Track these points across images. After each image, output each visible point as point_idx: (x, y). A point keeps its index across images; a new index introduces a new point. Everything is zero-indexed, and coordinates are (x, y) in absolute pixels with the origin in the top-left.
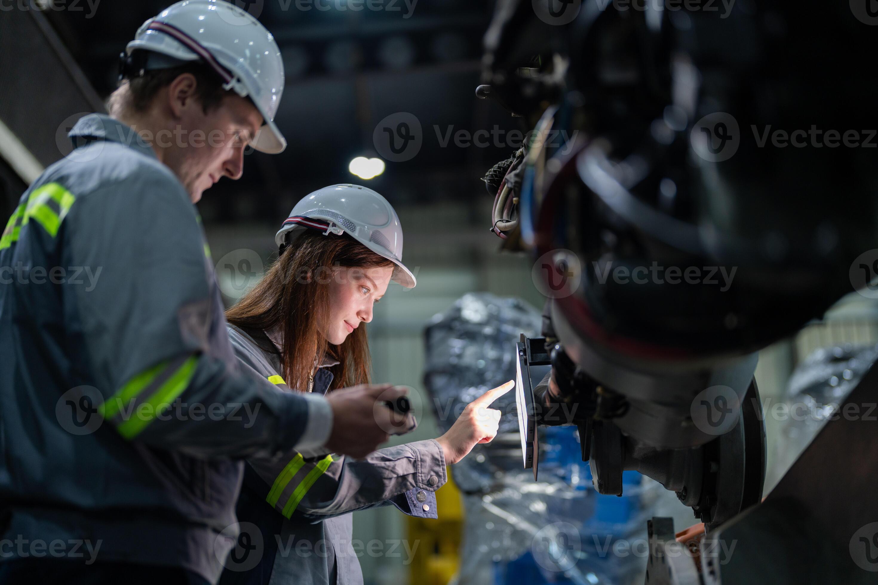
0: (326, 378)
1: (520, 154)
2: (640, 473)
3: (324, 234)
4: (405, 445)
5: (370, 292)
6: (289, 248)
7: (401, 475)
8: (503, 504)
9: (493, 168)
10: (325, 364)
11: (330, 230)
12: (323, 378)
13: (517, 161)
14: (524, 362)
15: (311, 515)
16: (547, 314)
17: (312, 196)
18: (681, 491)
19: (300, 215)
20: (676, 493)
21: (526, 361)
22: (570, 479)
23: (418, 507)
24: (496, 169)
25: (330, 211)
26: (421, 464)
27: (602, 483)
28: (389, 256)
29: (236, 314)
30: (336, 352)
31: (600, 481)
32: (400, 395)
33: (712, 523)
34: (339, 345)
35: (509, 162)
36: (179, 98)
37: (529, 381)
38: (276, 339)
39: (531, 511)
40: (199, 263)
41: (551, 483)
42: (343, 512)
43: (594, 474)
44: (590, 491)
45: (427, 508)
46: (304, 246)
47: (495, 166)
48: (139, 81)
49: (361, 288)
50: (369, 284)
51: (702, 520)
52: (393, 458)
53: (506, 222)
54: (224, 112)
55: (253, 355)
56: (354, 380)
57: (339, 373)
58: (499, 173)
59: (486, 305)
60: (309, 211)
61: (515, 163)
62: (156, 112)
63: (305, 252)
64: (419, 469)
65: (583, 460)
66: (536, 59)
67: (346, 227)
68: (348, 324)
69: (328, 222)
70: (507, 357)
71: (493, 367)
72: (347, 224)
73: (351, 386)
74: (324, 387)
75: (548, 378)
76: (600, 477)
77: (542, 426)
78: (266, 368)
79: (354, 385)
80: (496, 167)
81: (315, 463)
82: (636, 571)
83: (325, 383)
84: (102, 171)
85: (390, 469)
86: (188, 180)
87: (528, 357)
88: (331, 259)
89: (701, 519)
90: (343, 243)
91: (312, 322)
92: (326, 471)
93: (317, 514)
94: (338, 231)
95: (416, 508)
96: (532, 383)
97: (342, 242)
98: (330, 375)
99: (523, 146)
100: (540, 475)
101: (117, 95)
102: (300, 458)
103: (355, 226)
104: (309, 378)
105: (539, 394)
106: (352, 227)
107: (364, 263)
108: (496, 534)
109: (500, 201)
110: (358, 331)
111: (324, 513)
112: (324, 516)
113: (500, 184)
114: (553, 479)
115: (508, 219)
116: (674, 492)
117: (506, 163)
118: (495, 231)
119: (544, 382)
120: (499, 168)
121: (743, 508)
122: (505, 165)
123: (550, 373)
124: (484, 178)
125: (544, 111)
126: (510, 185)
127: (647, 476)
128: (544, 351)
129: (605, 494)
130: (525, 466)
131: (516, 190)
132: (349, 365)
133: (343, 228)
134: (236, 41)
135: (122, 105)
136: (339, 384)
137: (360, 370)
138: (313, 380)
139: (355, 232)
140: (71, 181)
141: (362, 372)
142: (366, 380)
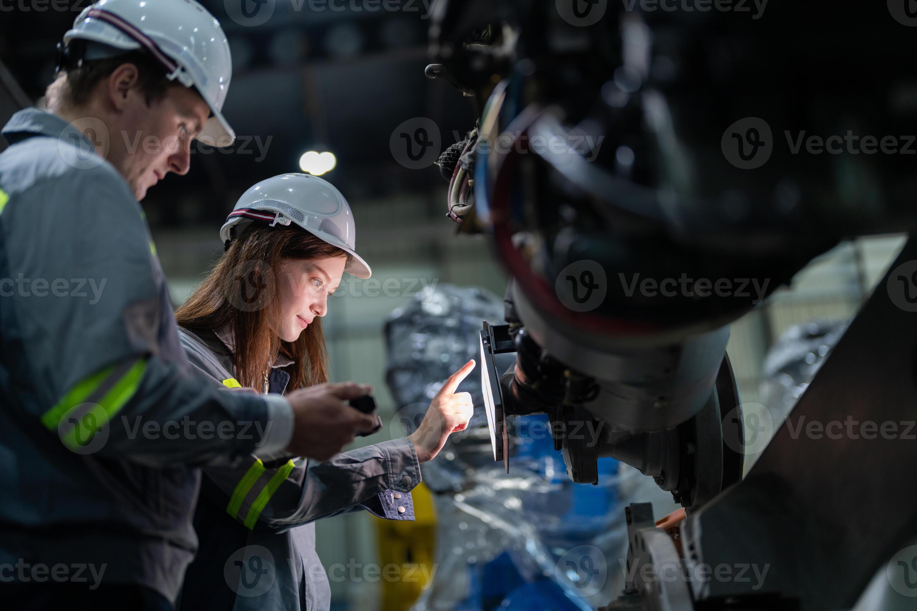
0: (282, 379)
1: (474, 135)
2: (616, 459)
3: (270, 225)
4: (375, 445)
5: (323, 284)
6: (235, 243)
7: (371, 476)
8: (476, 503)
9: (447, 151)
10: (279, 365)
11: (277, 221)
12: (279, 379)
13: (471, 143)
14: (489, 351)
15: (275, 525)
16: (509, 299)
17: (257, 187)
18: (658, 476)
19: (244, 207)
21: (490, 349)
22: (544, 473)
23: (392, 510)
24: (450, 151)
25: (275, 201)
26: (392, 464)
27: (576, 472)
28: (342, 245)
29: (184, 315)
30: (290, 351)
31: (575, 470)
32: (364, 393)
33: (693, 506)
34: (293, 342)
35: (463, 144)
36: (120, 90)
37: (494, 370)
38: (227, 340)
39: (505, 508)
40: (145, 261)
41: (524, 478)
42: (309, 520)
43: (568, 464)
44: (565, 483)
45: (403, 510)
46: (251, 239)
47: (448, 149)
48: (76, 73)
49: (313, 280)
50: (321, 276)
51: (682, 504)
52: (360, 459)
53: (462, 207)
54: (168, 104)
55: (206, 358)
56: (311, 379)
57: (295, 374)
58: (453, 156)
59: (448, 296)
60: (254, 202)
61: (469, 144)
62: (96, 104)
63: (252, 245)
64: (390, 469)
65: (555, 449)
66: (486, 35)
67: (293, 217)
68: (301, 319)
69: (274, 212)
70: (471, 349)
71: (458, 360)
72: (294, 213)
73: (308, 386)
74: (281, 388)
75: (514, 366)
76: (574, 466)
77: (511, 416)
78: (220, 372)
79: (311, 385)
81: (275, 469)
83: (281, 383)
84: (37, 168)
85: (357, 471)
86: (131, 176)
87: (492, 345)
88: (280, 251)
89: (680, 504)
90: (291, 234)
91: (262, 318)
92: (288, 477)
93: (281, 524)
94: (286, 221)
95: (390, 511)
96: (498, 371)
97: (289, 233)
98: (286, 376)
99: (476, 127)
100: (512, 470)
101: (54, 89)
102: (260, 464)
103: (303, 215)
104: (264, 380)
105: (506, 382)
106: (300, 217)
107: (315, 253)
108: (471, 535)
109: (456, 185)
110: (313, 328)
111: (289, 522)
112: (289, 525)
113: (455, 168)
114: (527, 473)
115: (464, 202)
116: (652, 477)
117: (460, 145)
118: (452, 216)
119: (511, 370)
120: (453, 150)
121: (724, 488)
122: (459, 147)
123: (516, 360)
124: (438, 162)
125: (495, 85)
126: (464, 167)
127: (623, 462)
128: (509, 338)
129: (580, 483)
130: (495, 461)
131: (470, 172)
132: (306, 364)
133: (290, 218)
134: (180, 28)
135: (58, 99)
136: (296, 384)
137: (317, 368)
138: (269, 382)
139: (303, 221)
140: (5, 179)
141: (318, 371)
142: (324, 379)
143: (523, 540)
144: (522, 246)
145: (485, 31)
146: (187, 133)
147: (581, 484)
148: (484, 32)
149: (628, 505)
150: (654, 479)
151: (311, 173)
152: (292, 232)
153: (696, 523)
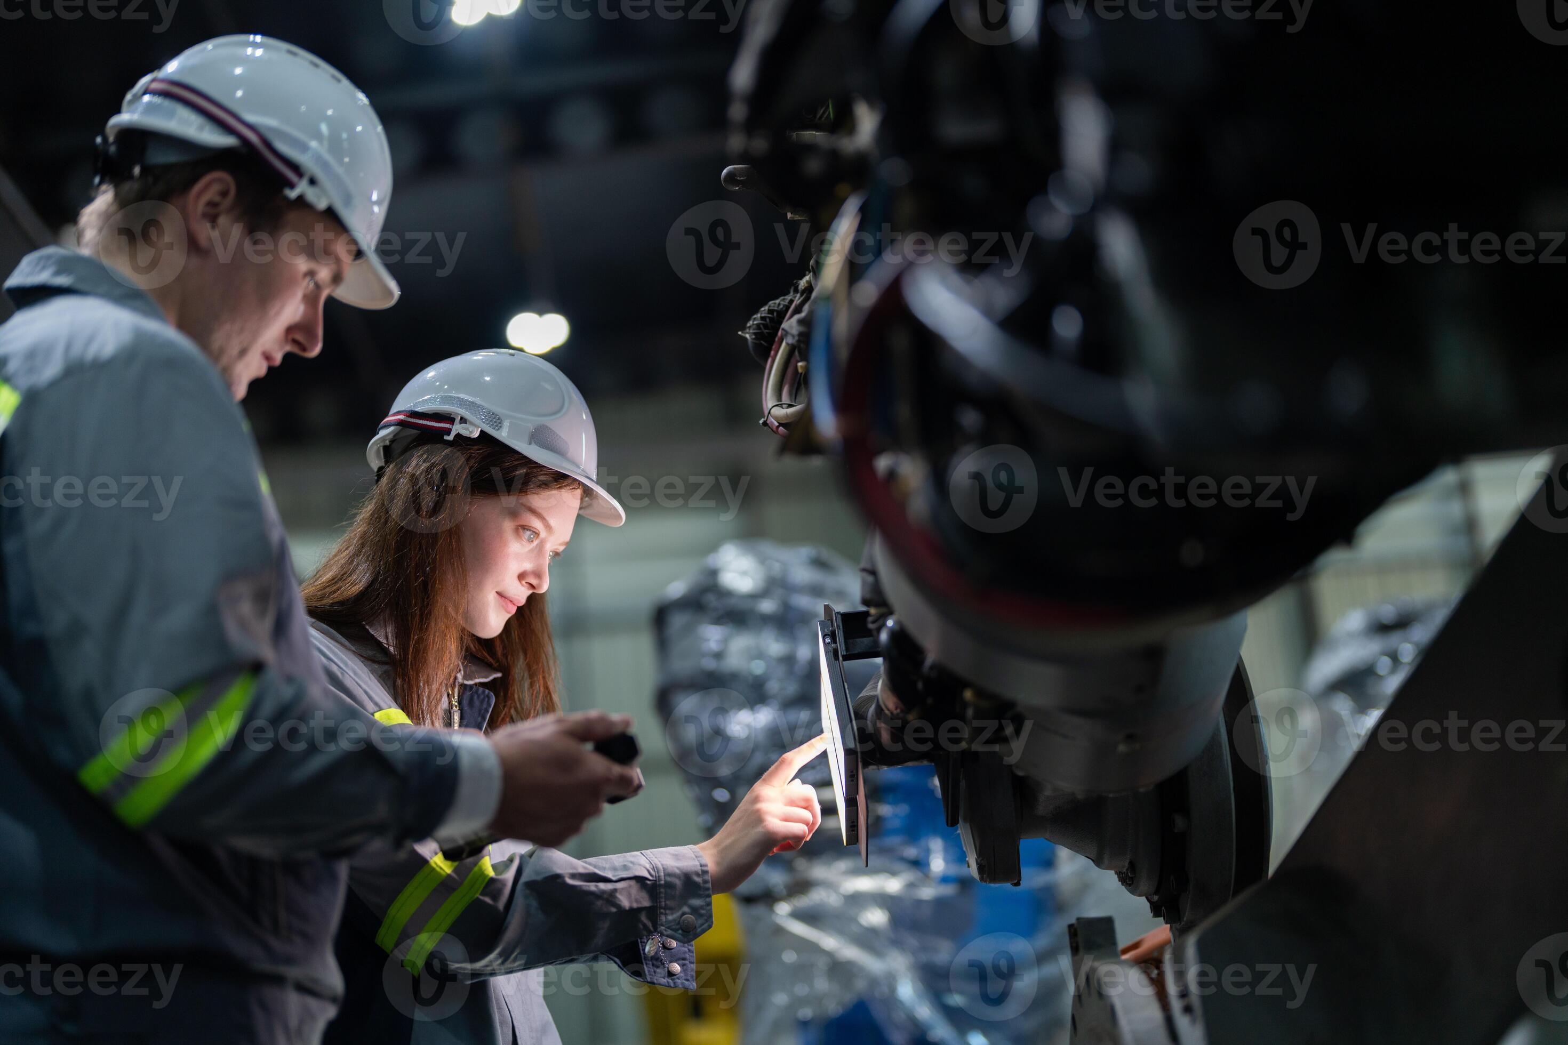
0: (482, 702)
1: (806, 285)
2: (1051, 841)
3: (446, 438)
4: (641, 853)
5: (540, 537)
7: (627, 908)
8: (811, 917)
9: (760, 313)
10: (476, 678)
11: (456, 430)
12: (477, 703)
13: (802, 299)
14: (833, 655)
16: (868, 566)
17: (430, 373)
18: (1125, 870)
20: (1116, 874)
21: (835, 652)
22: (927, 865)
24: (765, 313)
25: (457, 397)
26: (666, 891)
27: (984, 864)
28: (570, 470)
31: (982, 860)
33: (1183, 923)
35: (787, 301)
36: (205, 215)
37: (843, 689)
38: (385, 636)
39: (860, 925)
40: (251, 504)
41: (893, 874)
43: (969, 850)
44: (964, 883)
47: (763, 309)
48: (130, 187)
49: (522, 531)
50: (536, 523)
51: (1164, 919)
52: (613, 876)
53: (788, 408)
55: (347, 673)
56: (530, 706)
57: (502, 695)
58: (770, 322)
59: (763, 560)
60: (421, 400)
61: (799, 301)
64: (661, 900)
65: (947, 825)
66: (825, 116)
67: (485, 423)
68: (506, 598)
69: (452, 416)
70: (803, 653)
71: (780, 671)
72: (486, 417)
74: (480, 719)
75: (878, 682)
76: (981, 854)
77: (871, 767)
78: (370, 697)
79: (529, 715)
80: (765, 310)
82: (1054, 1024)
83: (480, 711)
84: (68, 346)
85: (606, 897)
86: (225, 360)
87: (840, 645)
89: (1162, 918)
90: (482, 451)
91: (434, 597)
92: (481, 894)
94: (471, 430)
95: (655, 969)
96: (849, 691)
97: (479, 450)
98: (488, 697)
99: (810, 272)
100: (873, 861)
101: (91, 214)
103: (502, 421)
104: (452, 704)
105: (863, 710)
106: (496, 423)
107: (524, 484)
108: (802, 971)
109: (776, 370)
112: (486, 973)
113: (774, 341)
114: (898, 866)
115: (791, 401)
116: (1113, 872)
117: (782, 303)
118: (770, 425)
119: (872, 689)
120: (770, 311)
121: (1236, 893)
122: (781, 306)
123: (880, 671)
124: (745, 331)
125: (841, 202)
126: (791, 340)
127: (1064, 847)
128: (869, 633)
129: (990, 882)
130: (845, 845)
131: (802, 347)
132: (520, 679)
133: (478, 424)
134: (303, 108)
135: (100, 230)
136: (504, 713)
137: (539, 686)
138: (459, 707)
139: (501, 429)
140: (12, 367)
141: (541, 689)
142: (552, 702)
143: (891, 979)
144: (892, 475)
145: (823, 109)
146: (318, 287)
147: (992, 885)
148: (822, 111)
149: (1073, 921)
150: (1116, 876)
151: (526, 349)
152: (483, 449)
153: (1191, 951)
